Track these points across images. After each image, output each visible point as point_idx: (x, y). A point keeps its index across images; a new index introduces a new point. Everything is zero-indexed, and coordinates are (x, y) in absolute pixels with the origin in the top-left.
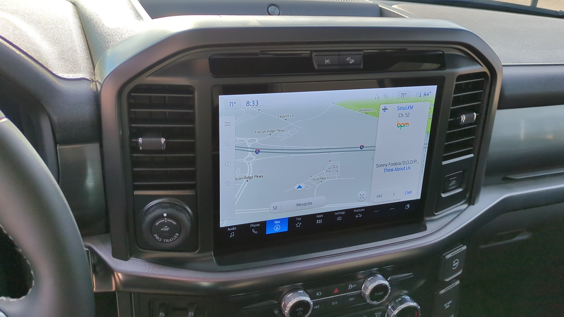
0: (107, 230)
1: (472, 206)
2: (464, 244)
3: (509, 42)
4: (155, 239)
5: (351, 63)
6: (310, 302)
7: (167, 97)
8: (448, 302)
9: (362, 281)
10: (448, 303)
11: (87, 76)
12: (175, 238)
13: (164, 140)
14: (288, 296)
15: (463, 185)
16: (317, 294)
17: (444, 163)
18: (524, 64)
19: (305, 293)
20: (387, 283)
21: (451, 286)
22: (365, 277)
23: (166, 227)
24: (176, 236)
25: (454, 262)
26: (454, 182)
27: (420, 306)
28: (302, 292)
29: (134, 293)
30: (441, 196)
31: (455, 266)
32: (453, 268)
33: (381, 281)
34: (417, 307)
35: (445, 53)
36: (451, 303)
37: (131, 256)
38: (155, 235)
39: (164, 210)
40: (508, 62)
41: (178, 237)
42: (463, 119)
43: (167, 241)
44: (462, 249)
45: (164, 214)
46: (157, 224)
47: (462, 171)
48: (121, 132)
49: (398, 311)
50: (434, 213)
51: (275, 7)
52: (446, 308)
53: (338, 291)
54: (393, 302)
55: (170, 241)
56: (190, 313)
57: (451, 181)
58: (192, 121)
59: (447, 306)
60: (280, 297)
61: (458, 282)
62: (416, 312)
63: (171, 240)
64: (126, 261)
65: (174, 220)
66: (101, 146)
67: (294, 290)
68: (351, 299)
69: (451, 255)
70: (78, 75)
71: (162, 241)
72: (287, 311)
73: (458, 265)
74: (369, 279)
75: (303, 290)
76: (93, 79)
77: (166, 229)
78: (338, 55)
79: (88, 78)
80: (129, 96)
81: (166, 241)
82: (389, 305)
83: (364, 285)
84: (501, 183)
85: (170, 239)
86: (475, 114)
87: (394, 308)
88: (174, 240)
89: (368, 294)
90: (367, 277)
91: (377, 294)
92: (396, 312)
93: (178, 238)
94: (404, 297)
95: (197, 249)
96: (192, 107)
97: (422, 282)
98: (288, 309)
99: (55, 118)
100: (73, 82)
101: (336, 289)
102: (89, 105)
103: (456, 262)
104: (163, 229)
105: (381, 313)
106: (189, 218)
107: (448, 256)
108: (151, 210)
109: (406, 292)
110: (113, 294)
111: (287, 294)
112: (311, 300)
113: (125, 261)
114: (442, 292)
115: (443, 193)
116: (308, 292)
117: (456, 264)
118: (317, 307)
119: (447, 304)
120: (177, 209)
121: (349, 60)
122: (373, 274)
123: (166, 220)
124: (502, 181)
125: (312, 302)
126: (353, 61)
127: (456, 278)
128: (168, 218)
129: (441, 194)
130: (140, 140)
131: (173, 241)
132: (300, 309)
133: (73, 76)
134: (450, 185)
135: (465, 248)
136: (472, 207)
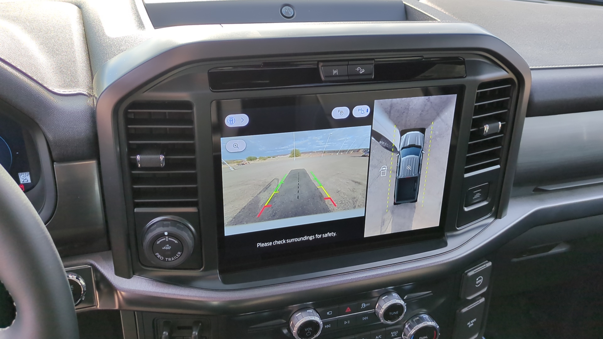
0: (109, 247)
1: (500, 220)
2: (489, 261)
3: (545, 41)
4: (157, 257)
5: (361, 73)
6: (319, 321)
7: (167, 113)
8: (472, 320)
9: (375, 299)
10: (472, 322)
11: (84, 91)
12: (177, 257)
13: (163, 157)
14: (297, 316)
15: (488, 198)
16: (328, 313)
17: (466, 175)
18: (558, 67)
19: (315, 313)
20: (402, 302)
21: (476, 304)
22: (379, 295)
23: (168, 245)
24: (178, 254)
25: (477, 279)
26: (478, 195)
27: (439, 325)
28: (311, 311)
29: (137, 311)
30: (463, 210)
31: (479, 283)
32: (476, 286)
33: (395, 299)
34: (436, 326)
35: (466, 59)
36: (475, 321)
37: (134, 274)
38: (157, 254)
39: (166, 229)
40: (541, 65)
41: (181, 255)
42: (487, 129)
43: (170, 259)
44: (486, 266)
45: (165, 233)
46: (158, 242)
47: (487, 183)
48: (118, 149)
49: (414, 330)
50: (456, 227)
51: (289, 7)
52: (469, 327)
53: (350, 310)
54: (410, 321)
55: (172, 260)
56: (194, 333)
57: (475, 194)
58: (192, 137)
59: (470, 324)
60: (288, 316)
61: (483, 300)
62: (435, 331)
63: (174, 259)
64: (129, 279)
65: (176, 239)
66: (99, 164)
67: (303, 309)
68: (365, 318)
69: (474, 272)
70: (75, 90)
71: (164, 260)
72: (295, 331)
73: (482, 282)
74: (383, 298)
75: (312, 310)
76: (90, 94)
77: (168, 247)
78: (347, 65)
79: (85, 93)
80: (126, 113)
81: (168, 260)
82: (406, 324)
83: (378, 304)
84: (532, 195)
85: (172, 258)
86: (500, 123)
87: (411, 327)
88: (177, 259)
89: (382, 313)
90: (381, 295)
91: (391, 314)
92: (413, 332)
93: (181, 257)
94: (422, 316)
95: (202, 267)
96: (191, 122)
97: (442, 301)
98: (296, 329)
99: (50, 137)
100: (69, 98)
101: (348, 308)
102: (85, 122)
103: (479, 279)
104: (164, 248)
105: (397, 332)
106: (192, 236)
107: (470, 274)
108: (152, 228)
109: (425, 310)
110: (117, 312)
111: (296, 314)
112: (321, 320)
113: (127, 279)
114: (464, 310)
115: (465, 207)
116: (318, 312)
117: (479, 281)
118: (328, 326)
119: (470, 322)
120: (179, 228)
121: (359, 70)
122: (388, 293)
123: (167, 239)
124: (533, 192)
125: (322, 321)
126: (364, 71)
127: (482, 295)
128: (169, 237)
129: (464, 208)
130: (138, 157)
131: (175, 260)
132: (309, 329)
133: (70, 92)
134: (473, 198)
135: (490, 264)
136: (498, 221)
